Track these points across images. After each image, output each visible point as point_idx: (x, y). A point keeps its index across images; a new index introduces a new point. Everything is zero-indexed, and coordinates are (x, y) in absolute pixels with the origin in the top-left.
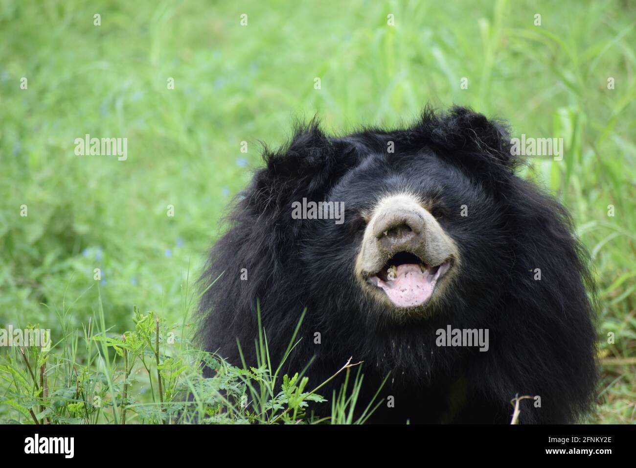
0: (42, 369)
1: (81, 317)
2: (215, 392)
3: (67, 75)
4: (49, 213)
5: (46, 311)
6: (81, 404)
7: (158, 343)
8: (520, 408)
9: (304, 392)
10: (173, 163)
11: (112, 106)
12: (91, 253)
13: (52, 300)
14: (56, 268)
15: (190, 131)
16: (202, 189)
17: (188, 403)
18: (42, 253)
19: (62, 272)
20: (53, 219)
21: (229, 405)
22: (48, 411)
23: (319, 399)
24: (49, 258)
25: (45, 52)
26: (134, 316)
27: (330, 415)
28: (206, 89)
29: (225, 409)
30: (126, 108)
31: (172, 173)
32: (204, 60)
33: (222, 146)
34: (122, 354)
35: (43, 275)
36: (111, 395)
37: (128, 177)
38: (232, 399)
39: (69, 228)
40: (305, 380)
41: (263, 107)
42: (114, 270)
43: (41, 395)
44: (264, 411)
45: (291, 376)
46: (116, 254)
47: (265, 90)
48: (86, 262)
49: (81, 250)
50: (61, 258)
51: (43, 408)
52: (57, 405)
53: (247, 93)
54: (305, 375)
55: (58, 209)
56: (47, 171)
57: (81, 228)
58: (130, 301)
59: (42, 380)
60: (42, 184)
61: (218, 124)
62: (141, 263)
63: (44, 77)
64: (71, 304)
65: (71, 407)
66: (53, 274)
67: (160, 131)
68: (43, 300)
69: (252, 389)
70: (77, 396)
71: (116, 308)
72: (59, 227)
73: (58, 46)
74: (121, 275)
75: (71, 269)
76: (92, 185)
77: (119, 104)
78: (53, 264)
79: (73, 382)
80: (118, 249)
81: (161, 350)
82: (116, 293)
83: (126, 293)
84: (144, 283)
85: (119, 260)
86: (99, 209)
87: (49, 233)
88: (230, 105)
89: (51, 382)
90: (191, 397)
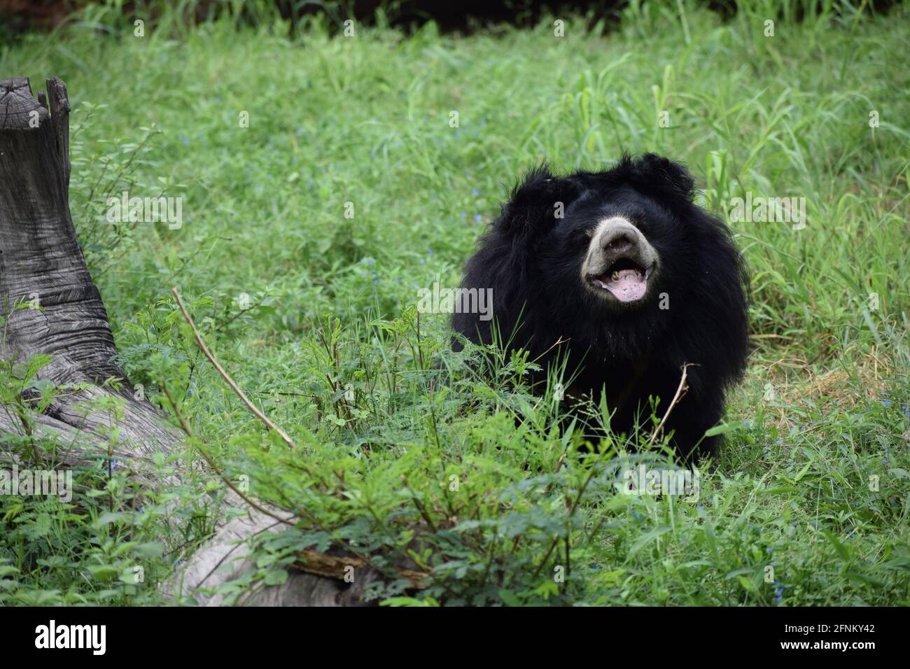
0: (335, 346)
1: (360, 308)
2: (461, 362)
3: (346, 130)
4: (335, 231)
5: (335, 303)
6: (363, 371)
7: (418, 327)
8: (687, 373)
9: (527, 362)
10: (425, 193)
11: (379, 151)
12: (366, 261)
13: (339, 295)
14: (341, 272)
15: (436, 169)
16: (447, 212)
17: (441, 371)
18: (331, 261)
19: (345, 275)
20: (338, 235)
21: (472, 372)
22: (339, 376)
23: (537, 368)
24: (336, 265)
25: (330, 113)
26: (399, 307)
27: (546, 379)
28: (448, 138)
29: (468, 375)
30: (390, 153)
31: (424, 201)
33: (460, 181)
34: (392, 335)
35: (332, 277)
36: (385, 365)
37: (391, 204)
38: (473, 367)
39: (350, 242)
41: (490, 151)
42: (383, 273)
43: (334, 365)
44: (497, 377)
45: (517, 351)
46: (385, 261)
47: (492, 139)
48: (363, 267)
49: (359, 260)
50: (344, 265)
51: (336, 374)
52: (346, 372)
53: (480, 142)
55: (342, 228)
56: (333, 200)
57: (359, 242)
58: (395, 295)
59: (335, 355)
60: (330, 211)
61: (457, 164)
62: (403, 268)
63: (330, 131)
64: (351, 298)
65: (356, 373)
66: (338, 276)
67: (414, 170)
68: (332, 295)
69: (488, 360)
70: (360, 365)
71: (385, 300)
72: (342, 242)
73: (340, 108)
74: (388, 277)
75: (351, 272)
76: (366, 210)
77: (385, 150)
78: (338, 269)
79: (358, 355)
80: (386, 257)
81: (421, 333)
82: (385, 290)
83: (392, 290)
84: (406, 283)
85: (387, 266)
86: (372, 229)
87: (335, 247)
88: (466, 150)
89: (341, 355)
90: (444, 366)
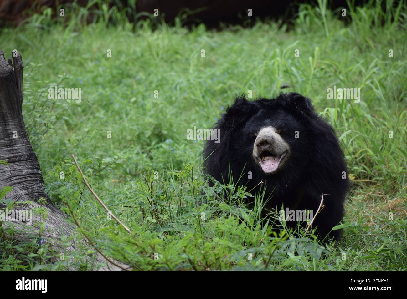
0: (151, 183)
1: (165, 164)
2: (213, 192)
3: (159, 77)
4: (153, 127)
5: (152, 162)
6: (165, 196)
7: (192, 174)
8: (323, 199)
9: (245, 192)
10: (197, 108)
11: (176, 88)
12: (168, 141)
13: (154, 158)
14: (156, 146)
15: (203, 97)
16: (208, 118)
17: (203, 196)
18: (151, 141)
19: (158, 148)
20: (155, 128)
21: (218, 197)
22: (153, 198)
23: (251, 196)
24: (153, 143)
25: (152, 69)
26: (184, 164)
27: (255, 201)
28: (209, 81)
29: (216, 198)
30: (180, 89)
31: (197, 112)
32: (209, 71)
33: (215, 103)
34: (180, 178)
35: (151, 149)
36: (176, 193)
37: (181, 113)
38: (219, 194)
39: (160, 132)
40: (246, 188)
41: (230, 88)
42: (176, 147)
43: (151, 193)
44: (231, 199)
45: (241, 187)
46: (177, 141)
47: (231, 82)
48: (166, 144)
49: (165, 140)
50: (158, 143)
51: (152, 197)
52: (157, 196)
53: (225, 83)
54: (246, 186)
55: (156, 125)
56: (152, 112)
57: (165, 132)
58: (182, 158)
59: (151, 187)
60: (151, 117)
61: (214, 94)
62: (186, 145)
63: (151, 78)
64: (161, 160)
65: (161, 197)
66: (155, 149)
67: (192, 97)
68: (151, 158)
69: (227, 191)
70: (164, 193)
71: (177, 161)
72: (157, 132)
73: (157, 66)
74: (179, 149)
75: (161, 147)
76: (169, 116)
77: (178, 88)
78: (154, 145)
79: (163, 188)
80: (178, 140)
81: (194, 176)
82: (177, 156)
83: (181, 156)
84: (187, 152)
85: (178, 144)
86: (171, 125)
87: (153, 134)
88: (218, 87)
89: (155, 188)
90: (205, 194)
